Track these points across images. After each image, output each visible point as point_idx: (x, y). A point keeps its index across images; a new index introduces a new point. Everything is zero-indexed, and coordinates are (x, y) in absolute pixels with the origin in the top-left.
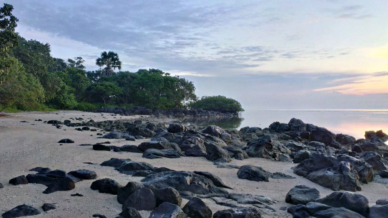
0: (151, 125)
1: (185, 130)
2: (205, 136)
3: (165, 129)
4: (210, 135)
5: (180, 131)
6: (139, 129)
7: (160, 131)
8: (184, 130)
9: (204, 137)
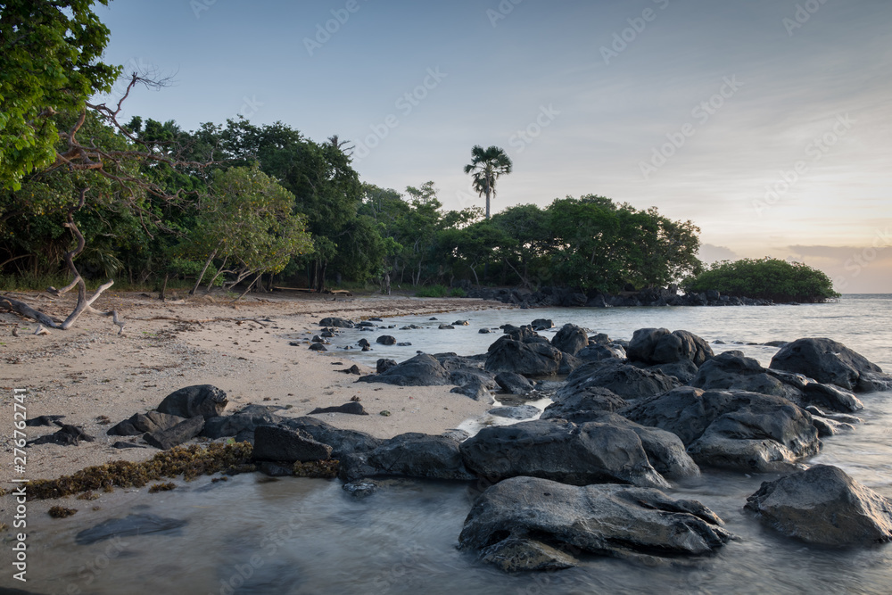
0: (567, 333)
1: (697, 354)
2: (796, 385)
3: (618, 348)
4: (815, 382)
5: (677, 360)
6: (521, 349)
7: (599, 353)
8: (691, 357)
9: (792, 390)
